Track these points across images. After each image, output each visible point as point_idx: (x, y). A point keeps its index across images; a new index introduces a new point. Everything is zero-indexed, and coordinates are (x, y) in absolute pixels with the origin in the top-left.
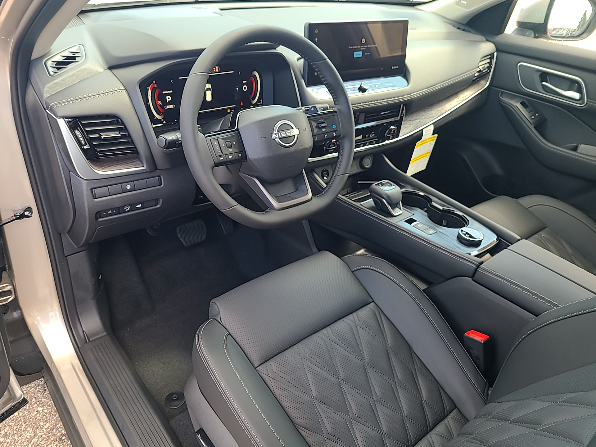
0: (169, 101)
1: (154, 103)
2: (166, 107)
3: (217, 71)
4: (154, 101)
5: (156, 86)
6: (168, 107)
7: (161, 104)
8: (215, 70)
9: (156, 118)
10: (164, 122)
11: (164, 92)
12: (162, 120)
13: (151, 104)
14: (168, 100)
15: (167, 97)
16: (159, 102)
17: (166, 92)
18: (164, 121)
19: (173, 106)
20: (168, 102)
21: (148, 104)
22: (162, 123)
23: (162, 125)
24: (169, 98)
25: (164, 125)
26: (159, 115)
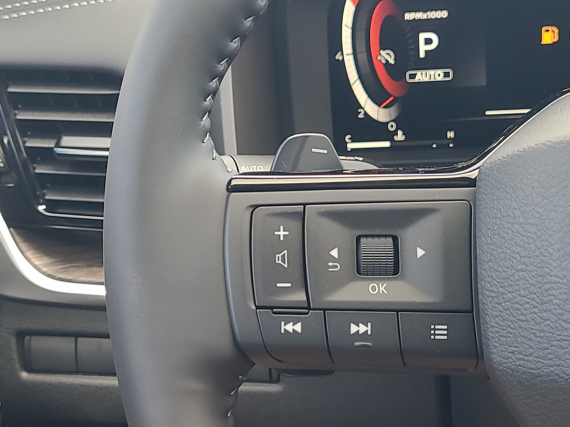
0: (427, 52)
1: (363, 57)
2: (413, 76)
4: (362, 48)
6: (422, 76)
7: (392, 61)
9: (366, 113)
10: (400, 136)
11: (409, 16)
12: (392, 126)
13: (351, 57)
14: (423, 48)
15: (423, 36)
16: (382, 52)
17: (419, 15)
18: (400, 133)
19: (446, 75)
20: (422, 55)
21: (339, 57)
22: (389, 136)
23: (387, 144)
24: (428, 41)
25: (396, 147)
26: (379, 105)
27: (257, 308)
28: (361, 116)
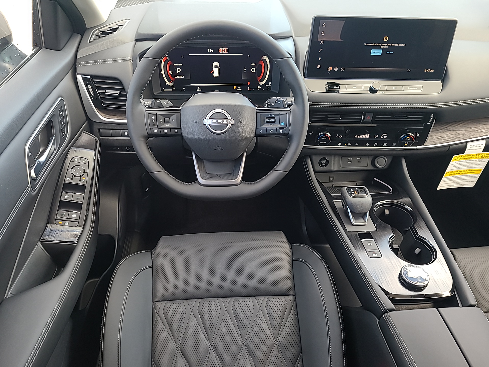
0: (179, 72)
1: (166, 72)
2: (176, 77)
3: (226, 52)
4: (166, 70)
5: (168, 58)
6: (178, 77)
7: (172, 74)
8: (223, 51)
9: (167, 84)
10: (174, 89)
11: (175, 65)
12: (172, 87)
13: (164, 72)
15: (178, 69)
16: (170, 72)
17: (177, 65)
18: (174, 88)
19: (183, 77)
21: (161, 72)
22: (172, 89)
24: (179, 70)
25: (173, 91)
26: (170, 82)
27: (151, 128)
28: (166, 84)
